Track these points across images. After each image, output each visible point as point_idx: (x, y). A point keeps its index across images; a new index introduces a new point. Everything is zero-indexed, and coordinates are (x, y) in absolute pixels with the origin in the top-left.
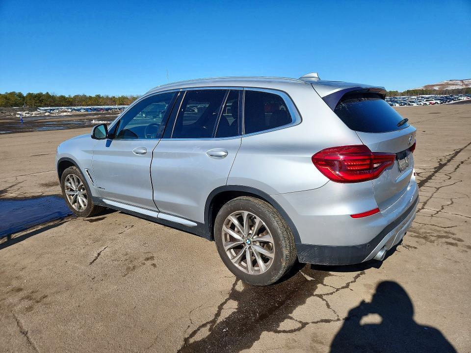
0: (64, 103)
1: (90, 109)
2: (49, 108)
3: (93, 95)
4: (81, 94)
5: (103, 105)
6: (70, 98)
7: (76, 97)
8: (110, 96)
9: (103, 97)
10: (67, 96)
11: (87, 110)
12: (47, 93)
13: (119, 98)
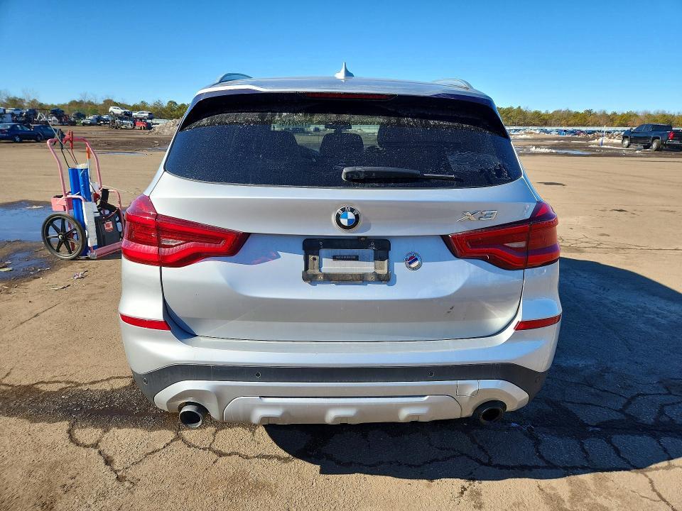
0: (537, 122)
1: (565, 131)
2: (514, 128)
3: (581, 111)
4: (564, 109)
5: (593, 125)
6: (547, 114)
7: (556, 112)
8: (609, 112)
9: (595, 114)
10: (543, 112)
11: (559, 132)
12: (519, 107)
13: (623, 115)
